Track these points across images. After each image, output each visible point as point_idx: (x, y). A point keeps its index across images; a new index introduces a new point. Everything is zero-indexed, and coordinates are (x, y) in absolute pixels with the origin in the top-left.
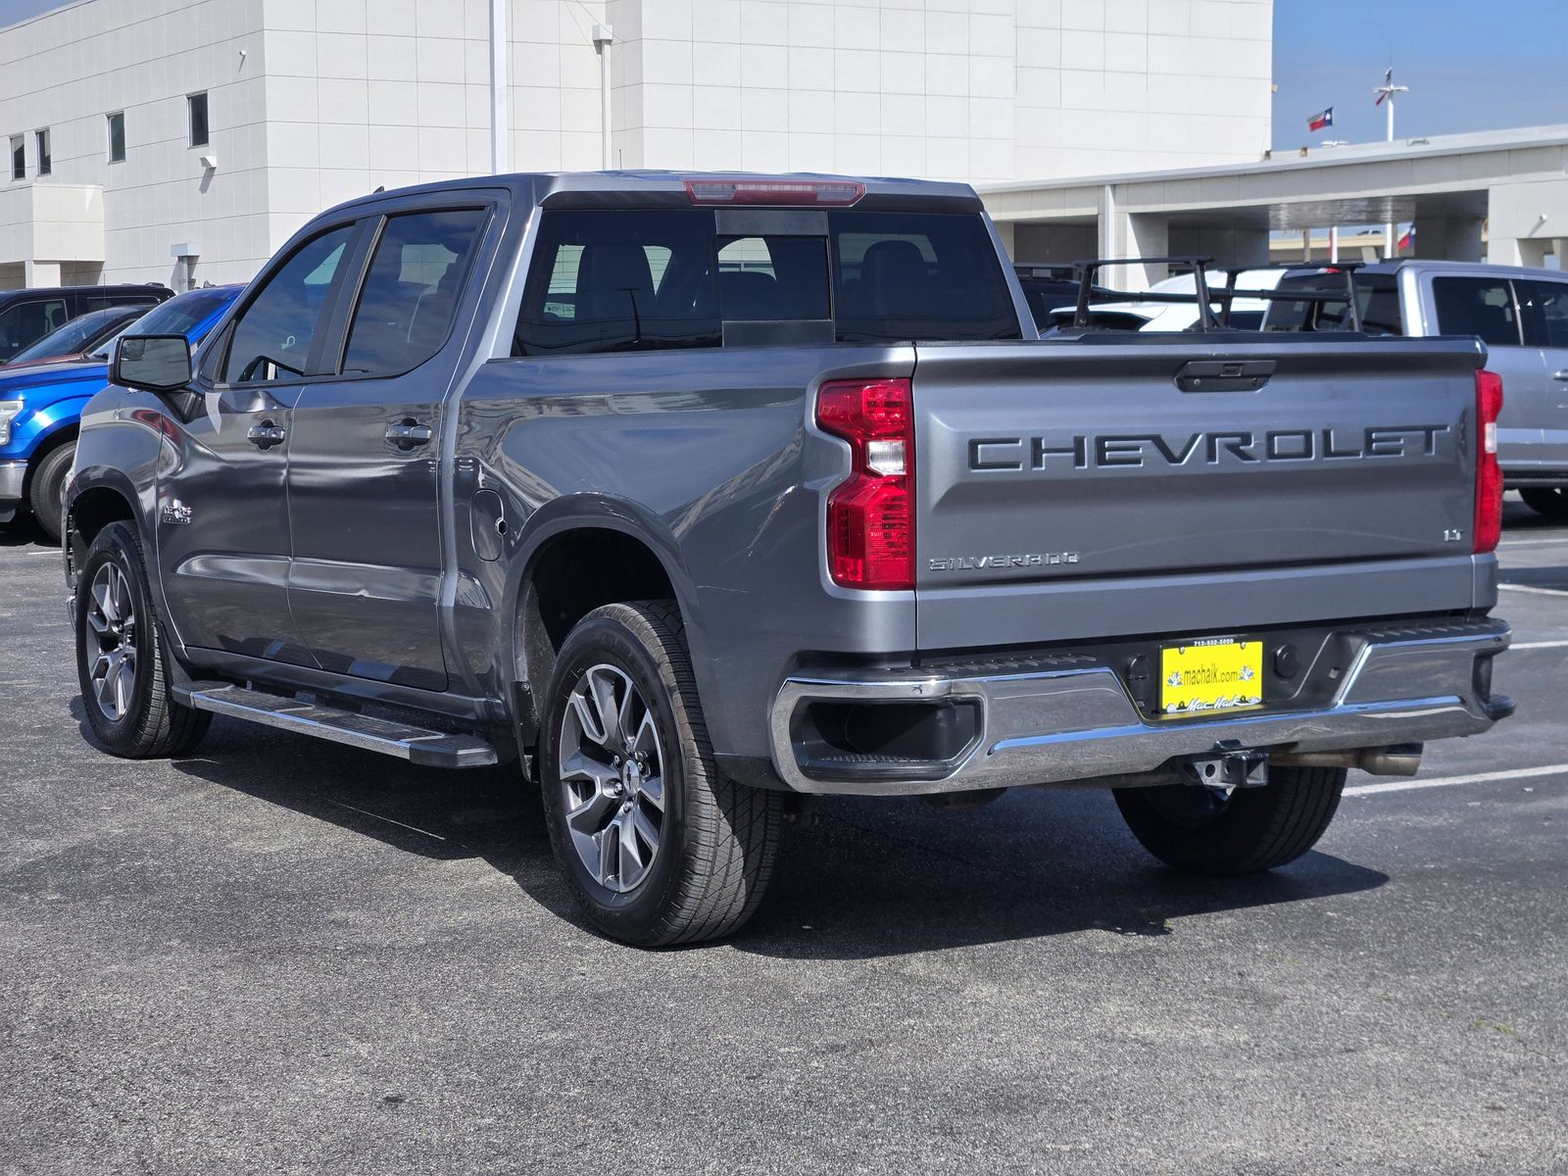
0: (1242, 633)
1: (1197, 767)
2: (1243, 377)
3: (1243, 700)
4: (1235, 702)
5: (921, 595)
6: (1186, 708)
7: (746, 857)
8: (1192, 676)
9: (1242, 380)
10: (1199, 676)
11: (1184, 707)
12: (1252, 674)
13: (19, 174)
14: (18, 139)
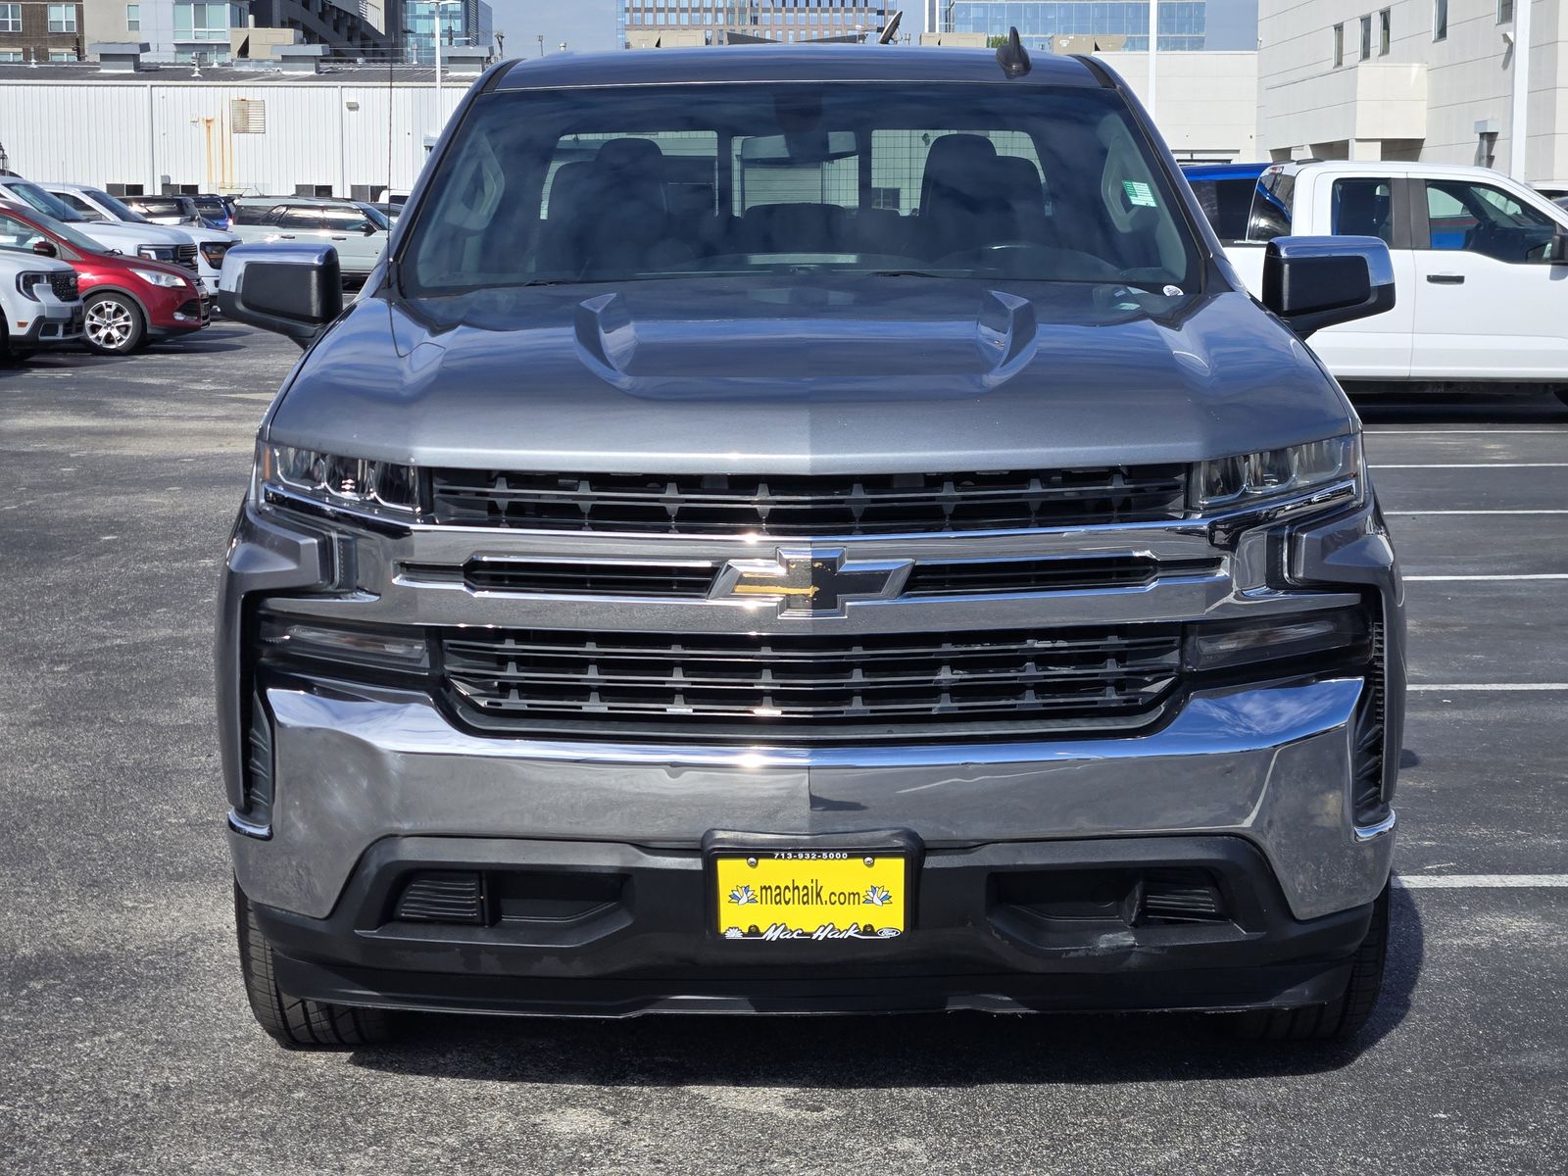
13: (1366, 55)
14: (1366, 21)
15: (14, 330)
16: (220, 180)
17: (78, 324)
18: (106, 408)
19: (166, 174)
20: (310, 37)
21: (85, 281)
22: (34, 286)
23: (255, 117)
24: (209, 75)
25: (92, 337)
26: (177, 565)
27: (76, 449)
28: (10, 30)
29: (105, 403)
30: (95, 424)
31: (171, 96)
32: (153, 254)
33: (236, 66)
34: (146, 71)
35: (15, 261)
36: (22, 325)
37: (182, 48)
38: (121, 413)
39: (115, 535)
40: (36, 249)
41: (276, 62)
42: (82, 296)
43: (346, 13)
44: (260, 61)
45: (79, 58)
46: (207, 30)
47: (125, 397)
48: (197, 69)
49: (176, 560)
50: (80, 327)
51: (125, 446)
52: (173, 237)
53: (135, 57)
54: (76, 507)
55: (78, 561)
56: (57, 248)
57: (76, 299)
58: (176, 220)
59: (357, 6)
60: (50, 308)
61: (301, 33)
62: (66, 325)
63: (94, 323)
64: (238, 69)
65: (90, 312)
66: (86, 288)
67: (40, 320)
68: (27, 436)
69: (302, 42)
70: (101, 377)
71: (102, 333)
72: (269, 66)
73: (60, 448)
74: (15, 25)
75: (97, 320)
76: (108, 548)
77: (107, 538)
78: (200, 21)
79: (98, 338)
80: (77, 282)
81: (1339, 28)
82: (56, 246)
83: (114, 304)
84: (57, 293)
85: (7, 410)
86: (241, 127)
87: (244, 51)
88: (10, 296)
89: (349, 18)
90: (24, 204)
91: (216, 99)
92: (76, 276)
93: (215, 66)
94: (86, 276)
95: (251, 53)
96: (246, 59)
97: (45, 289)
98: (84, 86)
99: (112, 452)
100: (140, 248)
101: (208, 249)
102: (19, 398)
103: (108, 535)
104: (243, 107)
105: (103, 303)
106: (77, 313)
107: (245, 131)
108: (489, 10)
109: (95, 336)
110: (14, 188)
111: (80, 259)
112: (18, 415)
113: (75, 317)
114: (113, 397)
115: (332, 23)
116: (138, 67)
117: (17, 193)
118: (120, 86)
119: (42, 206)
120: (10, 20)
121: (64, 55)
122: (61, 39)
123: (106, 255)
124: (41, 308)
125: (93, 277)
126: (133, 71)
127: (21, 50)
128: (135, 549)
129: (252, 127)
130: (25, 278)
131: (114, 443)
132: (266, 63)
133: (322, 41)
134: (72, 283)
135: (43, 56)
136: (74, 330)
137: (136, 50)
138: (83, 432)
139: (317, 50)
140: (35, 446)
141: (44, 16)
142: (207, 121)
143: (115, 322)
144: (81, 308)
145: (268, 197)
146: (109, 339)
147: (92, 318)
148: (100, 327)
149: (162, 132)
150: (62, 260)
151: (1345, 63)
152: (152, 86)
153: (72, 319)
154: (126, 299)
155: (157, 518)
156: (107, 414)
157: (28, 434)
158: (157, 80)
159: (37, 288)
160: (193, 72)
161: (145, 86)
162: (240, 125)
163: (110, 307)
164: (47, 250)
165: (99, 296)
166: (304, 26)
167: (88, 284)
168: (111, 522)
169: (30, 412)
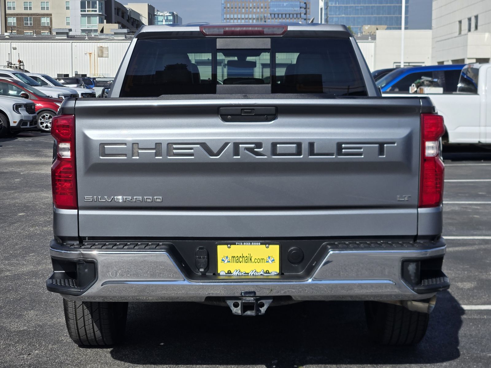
0: (266, 240)
1: (228, 303)
2: (255, 115)
3: (267, 272)
4: (261, 273)
5: (81, 212)
6: (232, 274)
7: (92, 313)
8: (236, 259)
9: (255, 117)
10: (241, 259)
11: (231, 273)
12: (273, 260)
13: (469, 30)
14: (470, 19)
15: (12, 124)
16: (94, 72)
17: (35, 122)
18: (40, 153)
19: (77, 70)
20: (123, 27)
21: (38, 107)
22: (19, 109)
23: (105, 52)
24: (91, 39)
25: (41, 126)
26: (45, 229)
27: (23, 171)
28: (29, 25)
29: (41, 151)
30: (34, 160)
31: (78, 45)
32: (63, 97)
33: (100, 36)
34: (71, 38)
35: (12, 100)
36: (15, 122)
37: (83, 31)
38: (45, 155)
39: (25, 212)
40: (21, 96)
41: (112, 35)
42: (37, 112)
43: (136, 20)
44: (107, 35)
45: (50, 34)
46: (91, 25)
47: (48, 148)
48: (87, 37)
49: (46, 226)
50: (36, 123)
51: (43, 169)
52: (71, 92)
53: (67, 33)
54: (13, 198)
55: (5, 226)
56: (29, 96)
57: (34, 113)
58: (75, 85)
59: (139, 18)
60: (25, 116)
61: (120, 25)
62: (30, 123)
63: (42, 121)
64: (100, 37)
65: (40, 118)
66: (38, 110)
67: (21, 121)
68: (8, 165)
69: (121, 28)
70: (42, 141)
71: (45, 125)
72: (109, 36)
73: (18, 170)
74: (31, 24)
75: (43, 120)
76: (19, 220)
77: (21, 214)
78: (89, 22)
79: (43, 127)
80: (35, 107)
81: (460, 22)
82: (29, 94)
83: (49, 115)
84: (27, 111)
85: (5, 154)
86: (101, 55)
87: (102, 31)
88: (10, 112)
89: (137, 21)
90: (19, 80)
91: (92, 47)
92: (34, 105)
93: (93, 36)
94: (39, 105)
95: (105, 32)
96: (102, 34)
97: (23, 110)
98: (50, 42)
99: (37, 172)
100: (59, 95)
101: (84, 95)
102: (10, 149)
103: (22, 213)
104: (101, 49)
105: (45, 114)
106: (34, 118)
107: (102, 57)
108: (181, 19)
109: (42, 126)
110: (16, 74)
111: (37, 99)
112: (8, 156)
113: (34, 119)
114: (44, 149)
115: (131, 23)
116: (68, 37)
117: (17, 76)
118: (62, 42)
119: (26, 81)
120: (29, 22)
121: (46, 33)
122: (45, 28)
123: (46, 98)
124: (22, 116)
125: (41, 105)
126: (66, 38)
127: (32, 32)
128: (31, 220)
129: (104, 55)
130: (16, 106)
131: (39, 168)
132: (109, 35)
133: (128, 28)
134: (33, 108)
135: (38, 33)
136: (33, 124)
137: (68, 31)
138: (29, 163)
139: (125, 31)
140: (10, 169)
141: (40, 21)
142: (90, 54)
143: (49, 121)
144: (36, 116)
145: (106, 78)
146: (47, 127)
147: (41, 120)
148: (43, 123)
149: (75, 57)
150: (31, 99)
151: (463, 33)
152: (72, 42)
153: (33, 120)
154: (53, 113)
155: (44, 204)
156: (40, 156)
157: (8, 164)
158: (74, 40)
159: (20, 109)
160: (86, 38)
161: (70, 42)
162: (100, 55)
163: (47, 116)
164: (26, 96)
165: (43, 112)
166: (122, 23)
167: (40, 108)
168: (25, 206)
169: (12, 155)
